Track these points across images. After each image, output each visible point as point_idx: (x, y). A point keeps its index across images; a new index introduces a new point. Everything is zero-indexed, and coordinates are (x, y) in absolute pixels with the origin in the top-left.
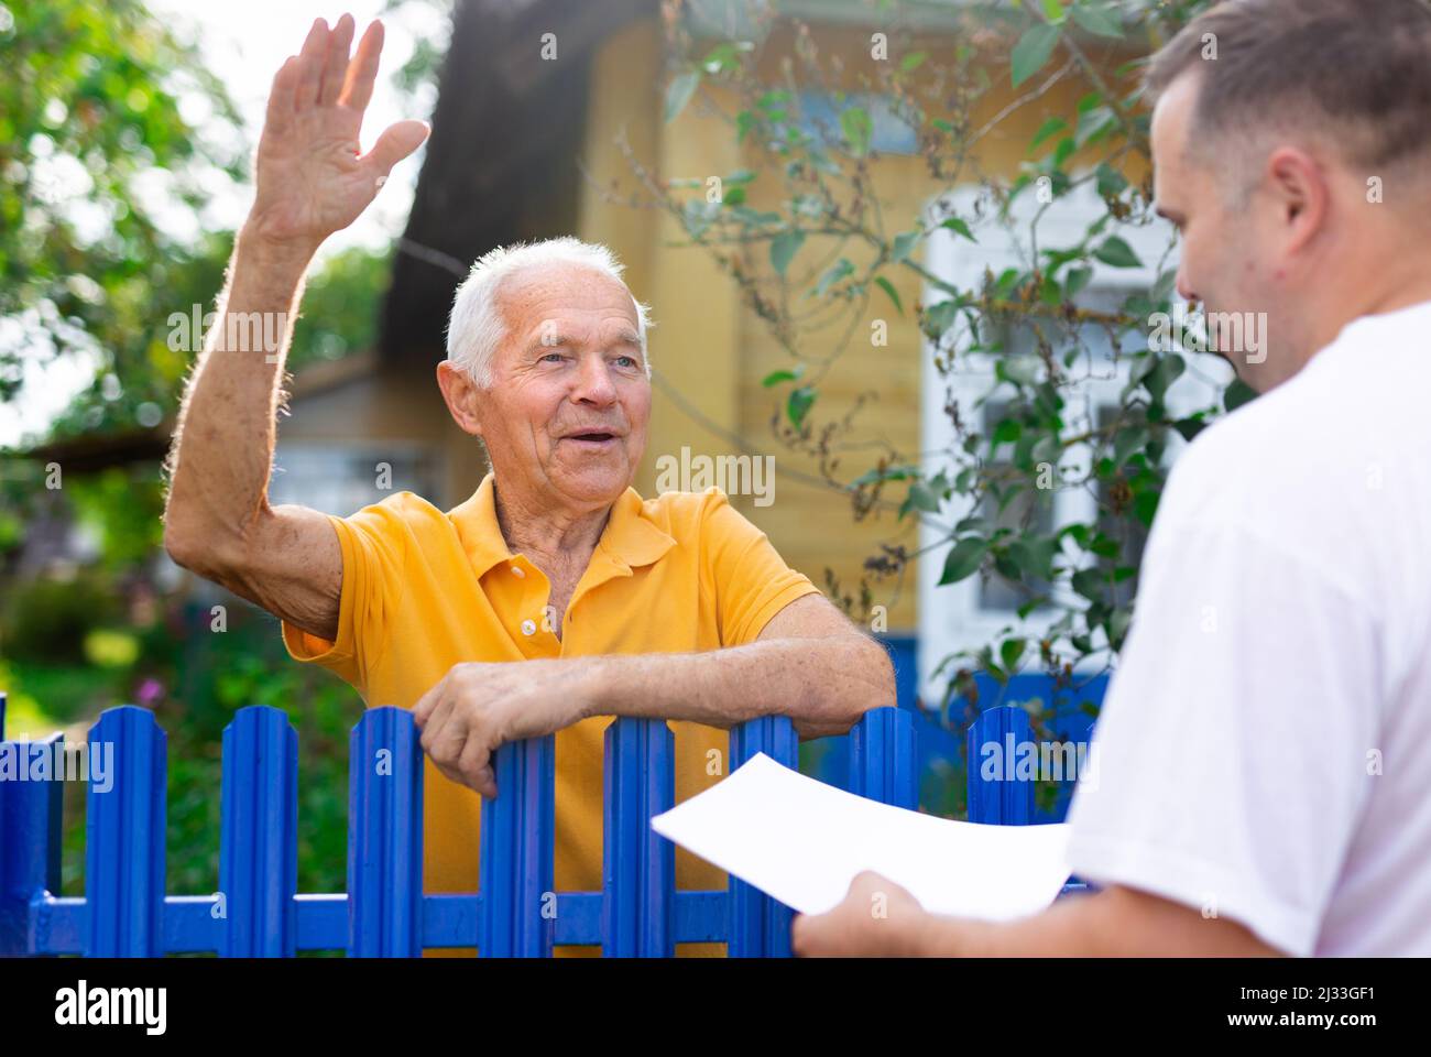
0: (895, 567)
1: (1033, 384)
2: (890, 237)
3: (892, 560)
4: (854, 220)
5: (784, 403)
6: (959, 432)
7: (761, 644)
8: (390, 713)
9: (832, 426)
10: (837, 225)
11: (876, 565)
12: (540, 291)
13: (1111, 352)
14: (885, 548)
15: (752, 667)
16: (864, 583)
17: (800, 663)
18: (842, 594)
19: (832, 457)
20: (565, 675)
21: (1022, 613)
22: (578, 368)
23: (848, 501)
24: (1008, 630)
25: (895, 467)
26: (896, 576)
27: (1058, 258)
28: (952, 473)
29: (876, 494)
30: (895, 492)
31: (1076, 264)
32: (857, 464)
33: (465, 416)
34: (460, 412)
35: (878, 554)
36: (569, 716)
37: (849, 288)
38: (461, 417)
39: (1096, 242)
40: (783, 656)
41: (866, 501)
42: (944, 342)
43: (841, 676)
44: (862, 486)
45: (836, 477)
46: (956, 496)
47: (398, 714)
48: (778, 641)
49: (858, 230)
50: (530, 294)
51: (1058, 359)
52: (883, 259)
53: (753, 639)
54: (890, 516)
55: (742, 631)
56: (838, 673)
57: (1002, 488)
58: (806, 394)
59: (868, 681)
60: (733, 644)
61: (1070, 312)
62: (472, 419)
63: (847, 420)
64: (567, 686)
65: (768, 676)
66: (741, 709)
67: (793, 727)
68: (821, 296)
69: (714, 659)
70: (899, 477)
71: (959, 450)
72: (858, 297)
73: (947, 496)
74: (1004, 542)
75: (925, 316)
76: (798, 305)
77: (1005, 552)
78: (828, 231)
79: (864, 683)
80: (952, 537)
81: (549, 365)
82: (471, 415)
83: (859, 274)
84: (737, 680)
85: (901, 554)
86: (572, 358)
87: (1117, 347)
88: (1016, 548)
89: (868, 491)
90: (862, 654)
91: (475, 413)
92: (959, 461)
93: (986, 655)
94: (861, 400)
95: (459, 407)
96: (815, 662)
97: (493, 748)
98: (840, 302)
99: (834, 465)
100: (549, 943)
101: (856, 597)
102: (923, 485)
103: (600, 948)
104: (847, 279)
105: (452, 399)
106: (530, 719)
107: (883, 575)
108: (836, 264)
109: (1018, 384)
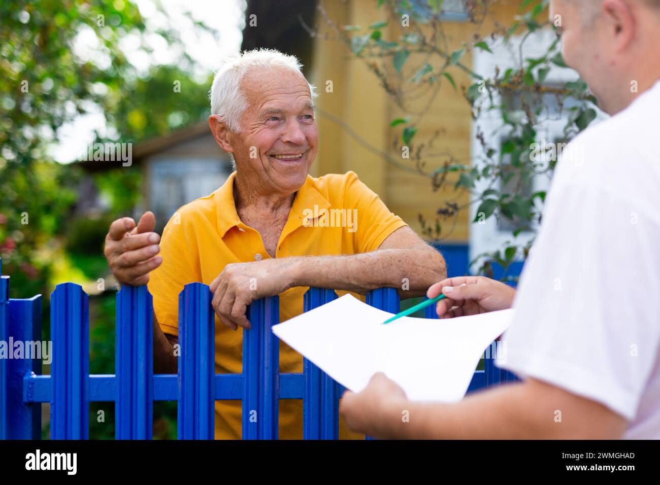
0: (452, 213)
1: (521, 125)
2: (450, 53)
3: (451, 210)
4: (433, 44)
5: (401, 134)
6: (484, 148)
7: (380, 251)
8: (197, 286)
9: (422, 146)
10: (426, 48)
11: (443, 212)
12: (266, 85)
13: (558, 108)
14: (448, 204)
15: (375, 264)
16: (437, 221)
17: (400, 261)
18: (427, 226)
19: (422, 160)
20: (281, 267)
21: (515, 234)
22: (286, 124)
23: (429, 181)
24: (508, 242)
25: (453, 165)
26: (452, 218)
27: (534, 63)
28: (481, 167)
29: (443, 179)
30: (453, 177)
31: (542, 66)
32: (434, 164)
33: (224, 143)
34: (220, 140)
35: (444, 207)
36: (284, 287)
37: (431, 78)
38: (221, 143)
39: (552, 55)
40: (391, 258)
41: (438, 182)
42: (477, 103)
43: (420, 268)
44: (436, 174)
45: (425, 170)
46: (483, 179)
47: (201, 286)
48: (389, 250)
49: (434, 50)
50: (261, 87)
51: (532, 111)
52: (448, 64)
53: (376, 249)
54: (450, 189)
55: (370, 245)
56: (419, 266)
57: (505, 174)
58: (411, 130)
59: (434, 270)
60: (365, 251)
61: (538, 88)
62: (227, 145)
63: (431, 143)
64: (282, 272)
65: (383, 268)
66: (371, 284)
67: (397, 293)
68: (417, 82)
69: (356, 259)
70: (455, 169)
71: (484, 156)
72: (435, 84)
73: (478, 178)
74: (506, 201)
75: (467, 91)
76: (406, 86)
77: (506, 205)
78: (421, 51)
79: (432, 271)
80: (481, 198)
81: (272, 123)
82: (227, 142)
83: (435, 71)
84: (368, 270)
85: (455, 207)
86: (282, 119)
87: (561, 105)
88: (512, 204)
89: (440, 176)
90: (430, 257)
91: (229, 142)
92: (485, 161)
93: (497, 254)
94: (437, 133)
95: (220, 137)
96: (407, 261)
97: (248, 304)
98: (427, 85)
99: (424, 164)
100: (277, 398)
101: (434, 228)
102: (467, 174)
103: (302, 400)
104: (429, 74)
105: (216, 133)
106: (266, 289)
107: (447, 217)
108: (425, 67)
109: (514, 124)
